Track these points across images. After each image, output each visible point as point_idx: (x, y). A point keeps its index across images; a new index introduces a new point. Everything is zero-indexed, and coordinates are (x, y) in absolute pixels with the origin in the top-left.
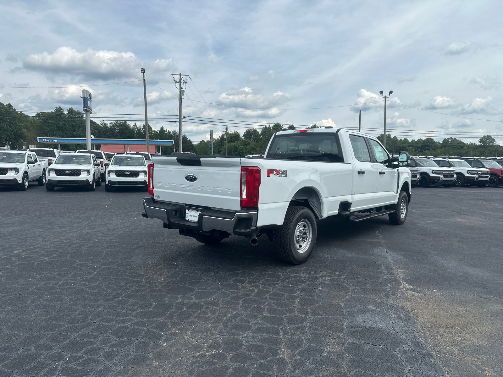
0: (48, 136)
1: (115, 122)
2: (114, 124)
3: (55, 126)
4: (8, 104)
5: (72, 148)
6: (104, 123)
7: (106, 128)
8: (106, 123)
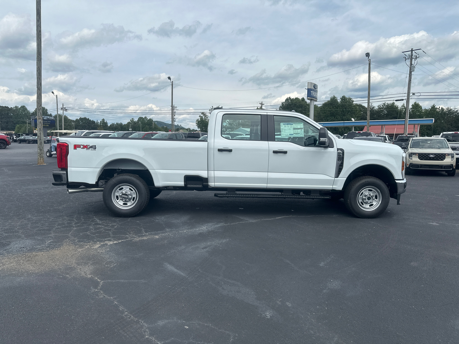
0: (323, 121)
1: (383, 104)
2: (381, 106)
3: (329, 112)
4: (302, 98)
5: (341, 130)
6: (372, 106)
7: (374, 111)
8: (374, 106)
